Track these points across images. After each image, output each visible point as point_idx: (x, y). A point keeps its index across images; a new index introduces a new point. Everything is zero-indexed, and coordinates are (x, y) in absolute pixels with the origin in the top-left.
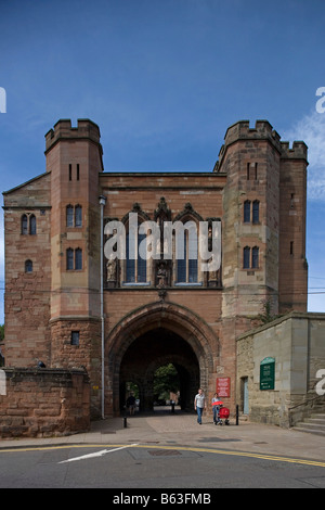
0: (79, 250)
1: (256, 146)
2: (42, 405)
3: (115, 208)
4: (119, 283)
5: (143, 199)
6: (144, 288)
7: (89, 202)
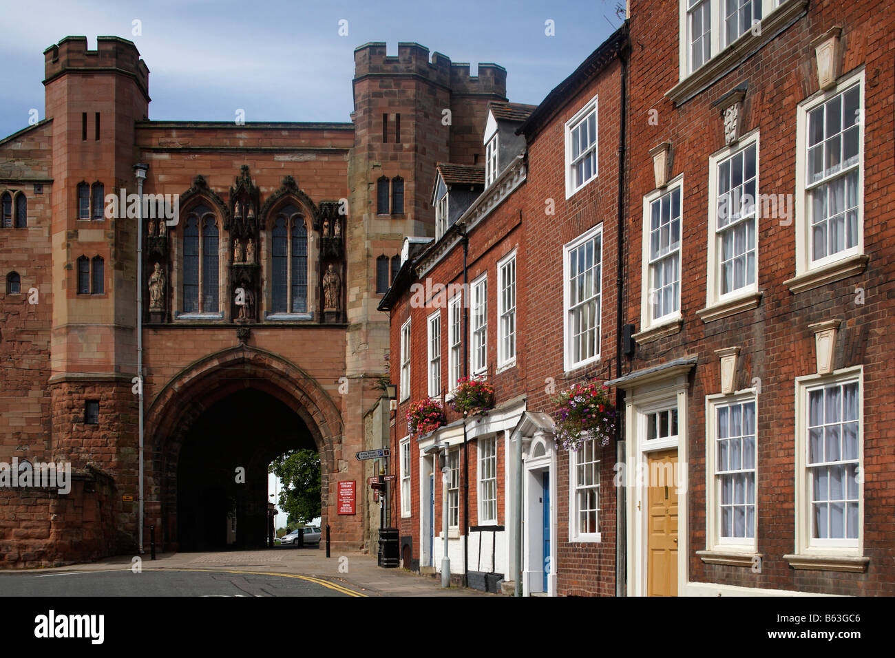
0: (98, 260)
3: (163, 185)
4: (170, 315)
5: (212, 168)
6: (212, 323)
7: (116, 178)
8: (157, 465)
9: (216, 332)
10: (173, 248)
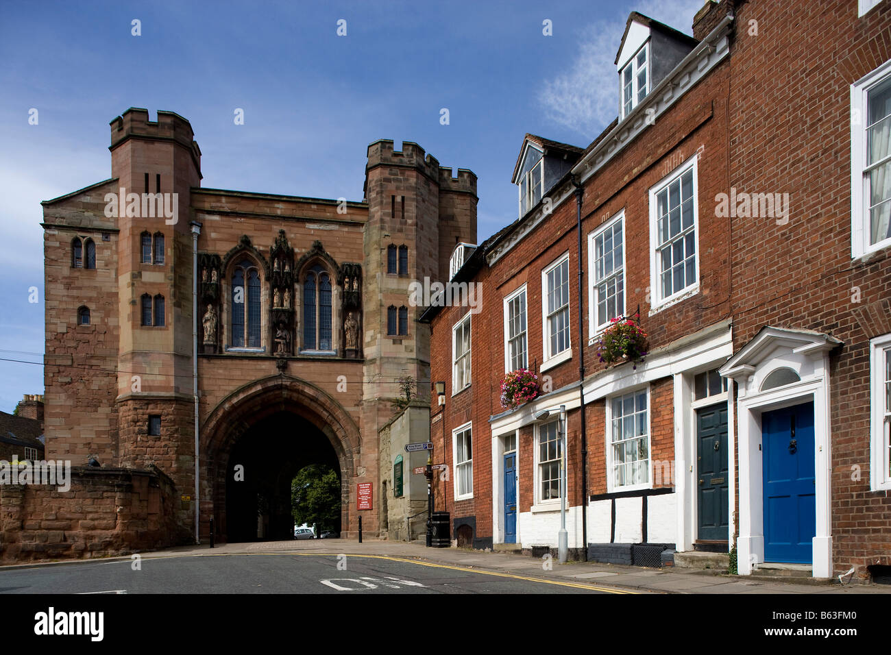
0: (159, 298)
1: (402, 174)
2: (90, 516)
3: (215, 240)
4: (221, 348)
5: (255, 230)
6: (257, 355)
7: (175, 230)
8: (210, 471)
9: (259, 363)
10: (223, 293)
